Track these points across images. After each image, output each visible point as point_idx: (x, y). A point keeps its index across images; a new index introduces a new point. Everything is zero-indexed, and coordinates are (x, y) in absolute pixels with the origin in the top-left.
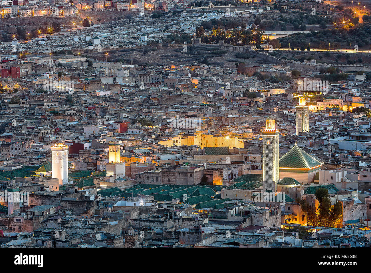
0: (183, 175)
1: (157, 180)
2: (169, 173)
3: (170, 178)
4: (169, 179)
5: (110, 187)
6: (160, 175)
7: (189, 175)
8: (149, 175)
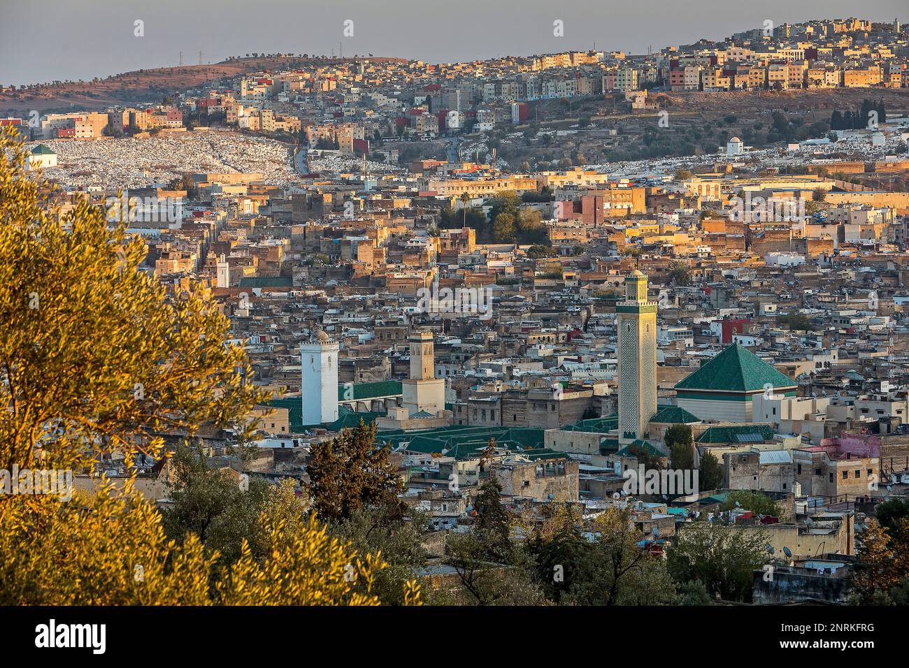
0: (541, 406)
1: (493, 418)
2: (515, 403)
3: (515, 413)
4: (515, 416)
5: (385, 429)
6: (498, 406)
7: (550, 406)
8: (477, 406)
